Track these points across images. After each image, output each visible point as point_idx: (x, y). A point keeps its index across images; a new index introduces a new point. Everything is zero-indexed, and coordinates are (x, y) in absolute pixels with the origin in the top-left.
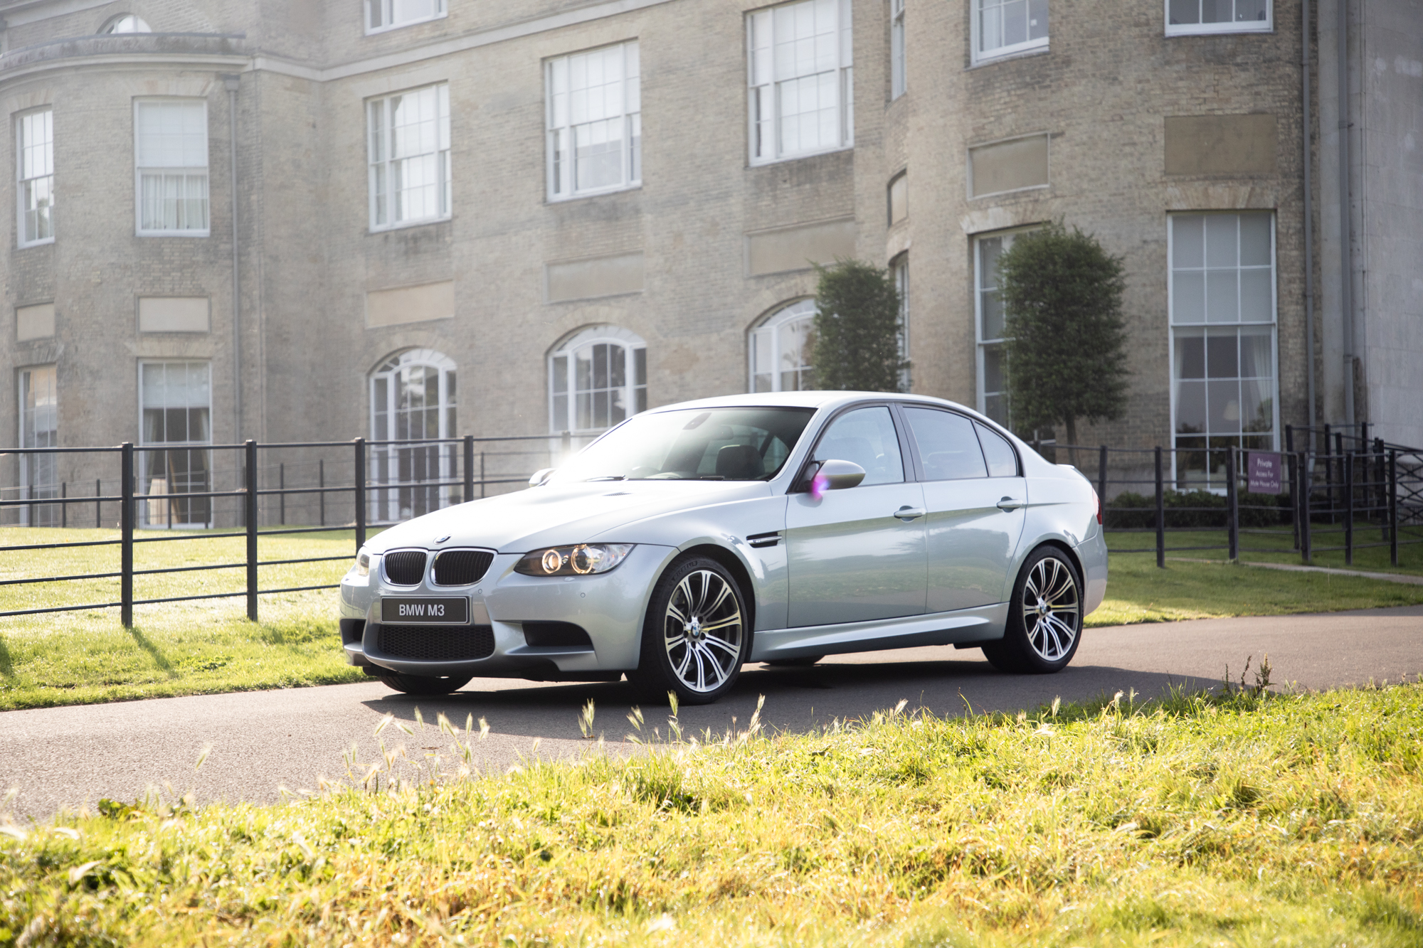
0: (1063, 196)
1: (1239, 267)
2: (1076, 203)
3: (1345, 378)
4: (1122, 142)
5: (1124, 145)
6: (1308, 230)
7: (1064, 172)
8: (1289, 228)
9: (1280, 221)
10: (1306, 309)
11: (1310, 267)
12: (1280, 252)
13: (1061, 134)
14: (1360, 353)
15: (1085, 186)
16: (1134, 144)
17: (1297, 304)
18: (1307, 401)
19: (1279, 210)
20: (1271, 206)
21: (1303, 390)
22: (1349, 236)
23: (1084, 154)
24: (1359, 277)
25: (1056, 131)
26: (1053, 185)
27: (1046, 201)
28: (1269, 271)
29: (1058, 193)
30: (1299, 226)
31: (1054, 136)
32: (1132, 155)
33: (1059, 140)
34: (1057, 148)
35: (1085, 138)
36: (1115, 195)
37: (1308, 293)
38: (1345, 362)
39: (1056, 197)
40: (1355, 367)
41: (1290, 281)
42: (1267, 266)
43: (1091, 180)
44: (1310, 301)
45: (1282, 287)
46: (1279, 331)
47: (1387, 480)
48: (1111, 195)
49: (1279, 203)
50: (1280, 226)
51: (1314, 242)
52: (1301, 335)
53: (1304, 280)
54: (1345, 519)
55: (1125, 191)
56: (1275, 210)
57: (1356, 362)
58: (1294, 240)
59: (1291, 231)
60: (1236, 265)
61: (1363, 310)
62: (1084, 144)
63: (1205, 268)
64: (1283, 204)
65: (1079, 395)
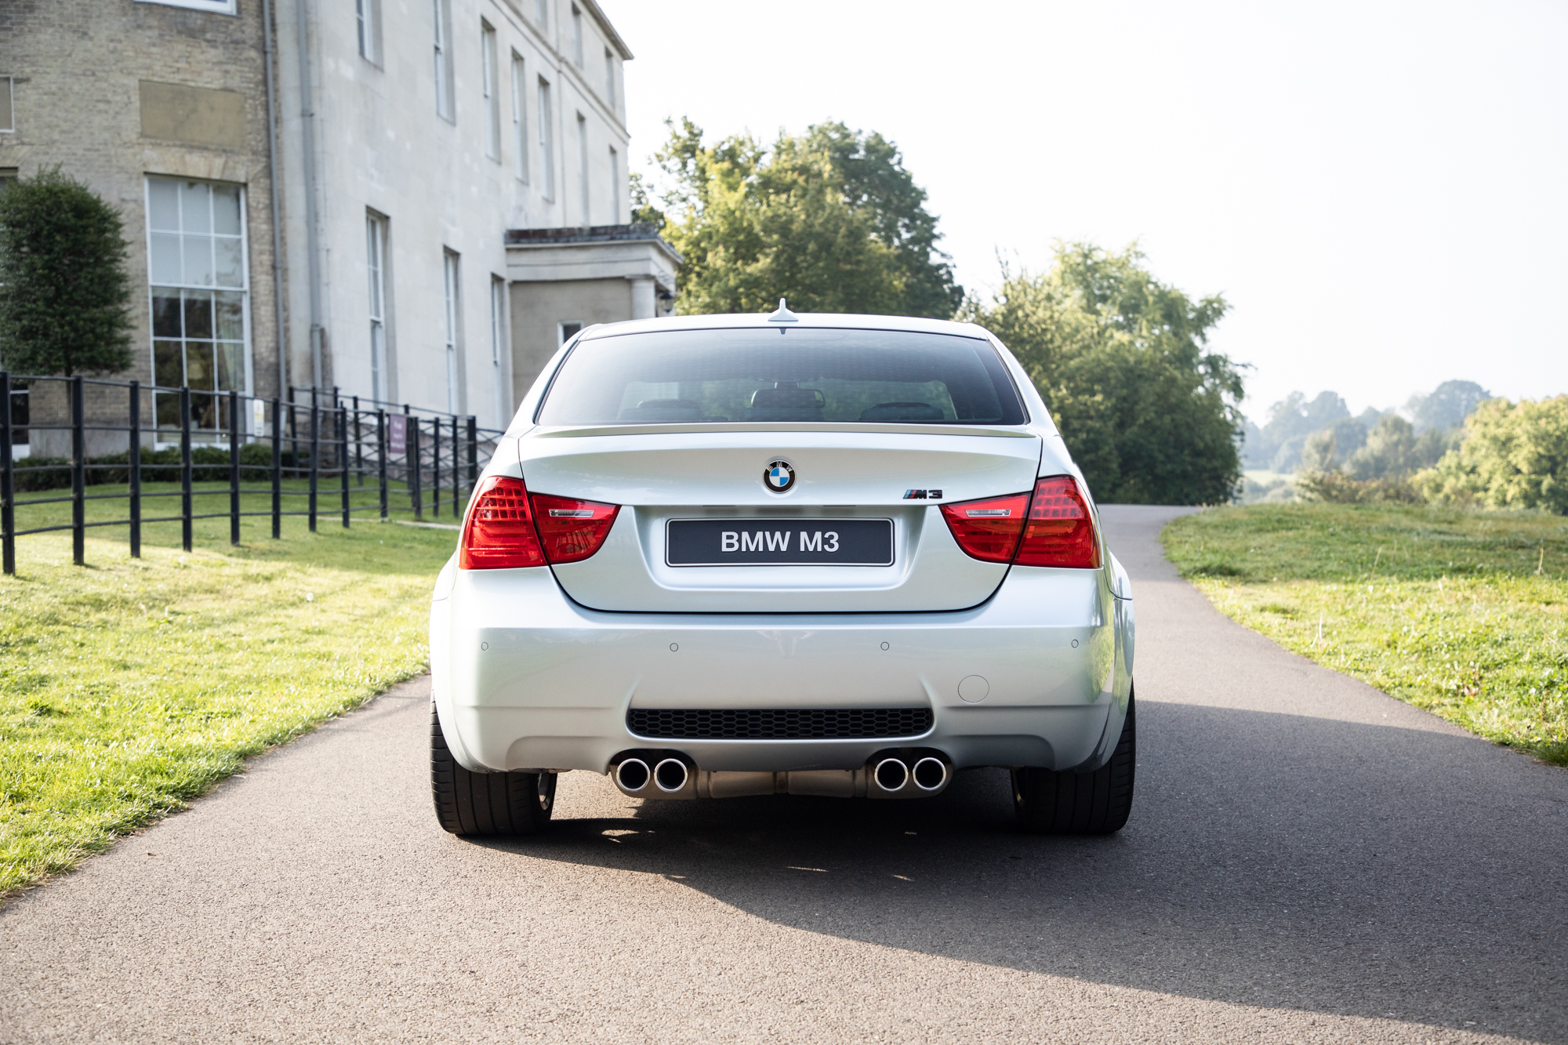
0: (32, 145)
1: (213, 235)
2: (47, 153)
3: (312, 345)
4: (95, 98)
5: (98, 101)
6: (274, 208)
7: (31, 120)
8: (258, 203)
9: (251, 195)
10: (275, 280)
11: (277, 242)
12: (253, 225)
13: (27, 80)
14: (325, 324)
15: (56, 136)
16: (108, 102)
17: (267, 274)
18: (278, 365)
19: (250, 185)
20: (243, 180)
21: (274, 354)
22: (313, 218)
23: (54, 105)
24: (323, 255)
25: (20, 76)
26: (19, 131)
27: (11, 147)
28: (239, 241)
29: (26, 140)
30: (267, 202)
31: (18, 81)
32: (106, 112)
33: (23, 86)
34: (22, 94)
35: (54, 88)
36: (89, 150)
37: (278, 265)
38: (312, 332)
39: (23, 144)
40: (320, 335)
41: (261, 253)
42: (237, 237)
43: (63, 132)
44: (279, 272)
45: (254, 256)
46: (252, 298)
47: (350, 438)
48: (85, 150)
49: (250, 178)
50: (251, 200)
51: (281, 219)
52: (271, 303)
53: (273, 253)
54: (311, 477)
55: (101, 147)
56: (245, 185)
57: (322, 332)
58: (263, 215)
59: (261, 206)
60: (209, 232)
61: (327, 285)
62: (54, 94)
63: (181, 232)
64: (253, 180)
65: (91, 347)
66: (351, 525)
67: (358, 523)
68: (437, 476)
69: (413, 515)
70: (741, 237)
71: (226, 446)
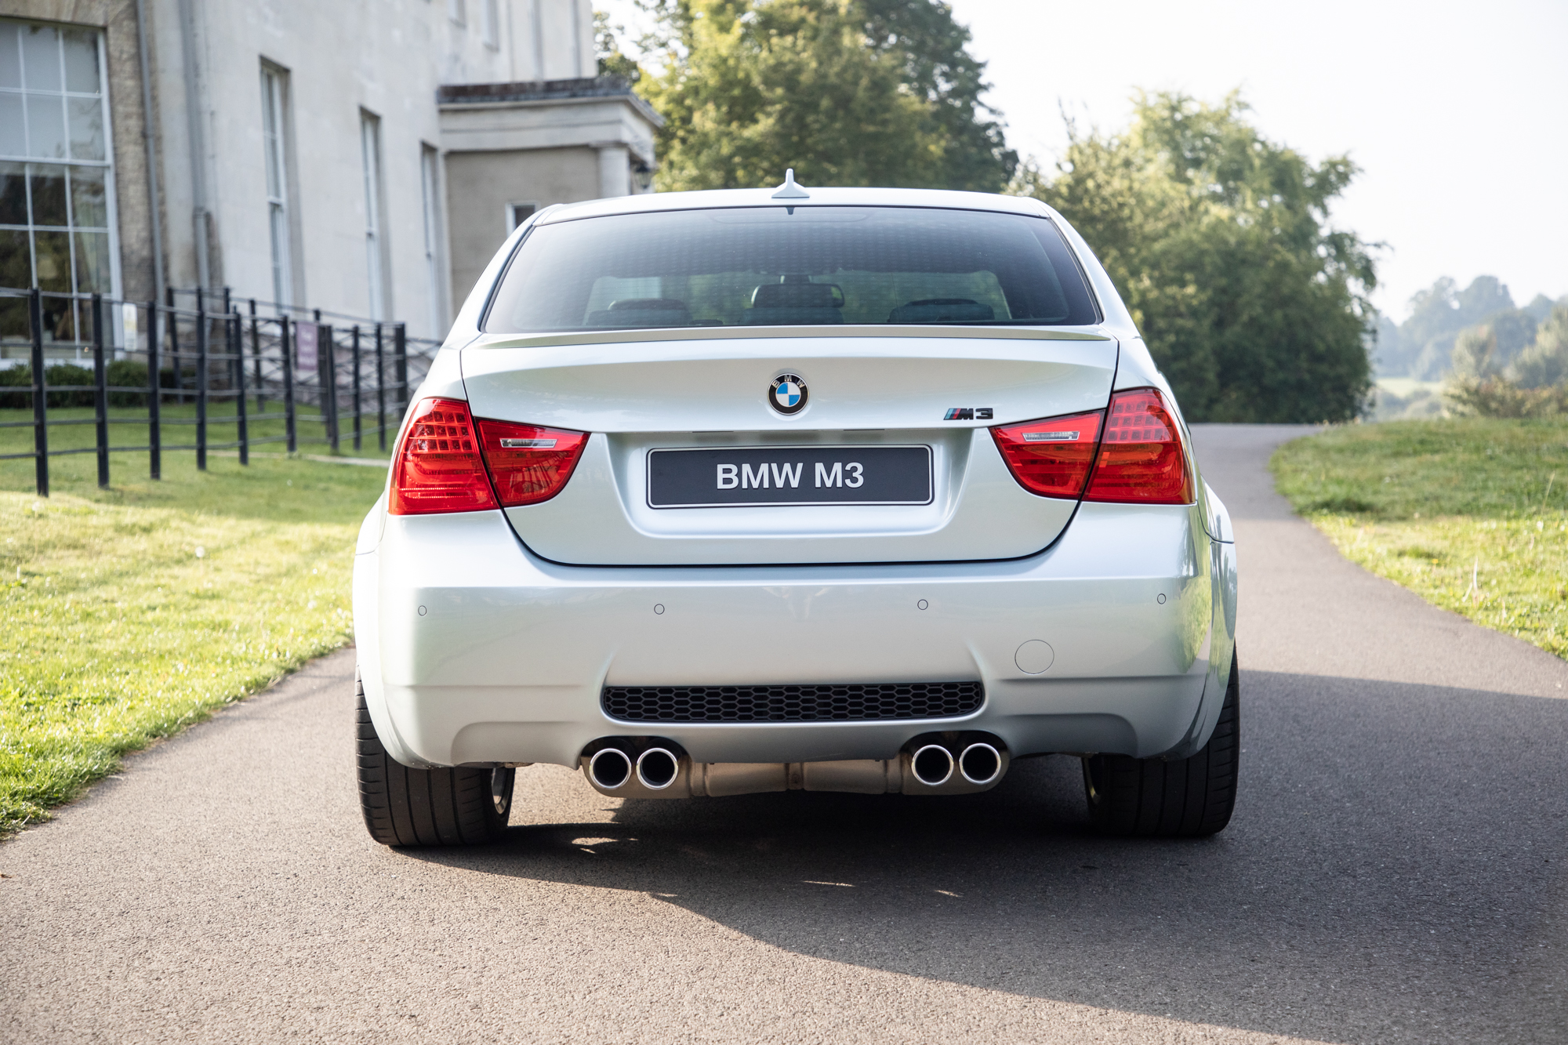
1: (64, 93)
3: (195, 235)
6: (143, 59)
8: (122, 52)
9: (111, 42)
10: (146, 151)
11: (147, 102)
12: (115, 80)
14: (211, 207)
17: (135, 143)
18: (152, 260)
19: (111, 30)
20: (101, 23)
21: (147, 246)
22: (192, 71)
24: (206, 118)
28: (98, 102)
30: (133, 51)
37: (150, 132)
38: (195, 217)
40: (205, 221)
41: (127, 116)
42: (95, 96)
44: (151, 142)
45: (118, 121)
46: (117, 175)
47: (247, 351)
49: (110, 20)
50: (112, 49)
51: (152, 73)
52: (142, 181)
53: (143, 116)
54: (197, 401)
56: (104, 29)
57: (208, 217)
58: (129, 67)
59: (125, 56)
60: (59, 89)
61: (213, 157)
63: (23, 90)
64: (114, 23)
66: (250, 462)
67: (259, 460)
68: (357, 398)
69: (328, 448)
70: (736, 92)
71: (89, 364)
